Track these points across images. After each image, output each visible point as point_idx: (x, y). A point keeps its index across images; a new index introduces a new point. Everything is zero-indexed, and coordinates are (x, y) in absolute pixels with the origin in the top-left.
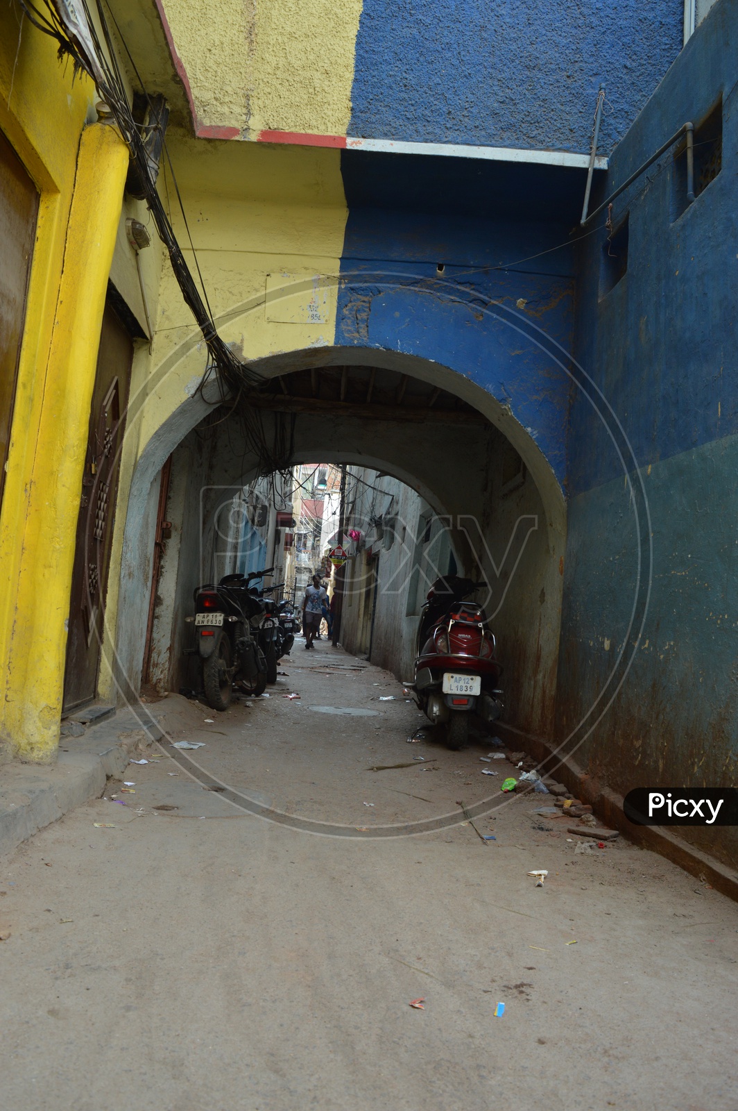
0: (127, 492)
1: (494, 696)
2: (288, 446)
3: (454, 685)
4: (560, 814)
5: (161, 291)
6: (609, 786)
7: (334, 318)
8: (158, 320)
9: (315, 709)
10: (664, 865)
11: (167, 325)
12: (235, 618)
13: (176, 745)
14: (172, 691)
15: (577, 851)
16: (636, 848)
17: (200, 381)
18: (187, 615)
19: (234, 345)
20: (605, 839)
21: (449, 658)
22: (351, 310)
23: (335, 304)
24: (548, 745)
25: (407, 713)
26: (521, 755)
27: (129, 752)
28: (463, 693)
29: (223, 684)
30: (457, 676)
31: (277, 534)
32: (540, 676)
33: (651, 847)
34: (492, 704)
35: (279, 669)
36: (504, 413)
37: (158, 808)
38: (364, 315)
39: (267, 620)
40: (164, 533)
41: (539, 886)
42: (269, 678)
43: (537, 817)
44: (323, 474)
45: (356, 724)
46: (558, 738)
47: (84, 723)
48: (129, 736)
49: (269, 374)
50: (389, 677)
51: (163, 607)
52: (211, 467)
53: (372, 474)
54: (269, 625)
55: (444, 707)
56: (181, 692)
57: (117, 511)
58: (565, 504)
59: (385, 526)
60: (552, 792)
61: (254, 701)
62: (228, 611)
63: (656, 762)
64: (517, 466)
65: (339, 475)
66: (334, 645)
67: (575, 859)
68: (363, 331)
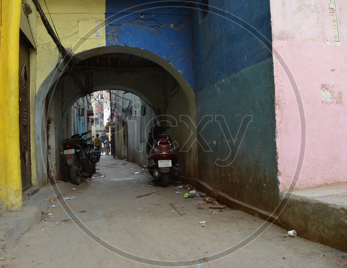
0: (34, 107)
1: (176, 166)
2: (91, 85)
3: (162, 164)
4: (205, 203)
5: (38, 30)
6: (221, 191)
7: (105, 36)
8: (38, 41)
9: (112, 180)
10: (243, 214)
11: (41, 43)
12: (79, 150)
13: (64, 199)
14: (58, 180)
15: (214, 214)
16: (232, 210)
17: (57, 63)
18: (60, 151)
19: (68, 48)
20: (222, 208)
21: (159, 155)
22: (111, 32)
23: (105, 31)
24: (197, 180)
25: (146, 177)
26: (189, 185)
27: (48, 203)
28: (166, 166)
29: (77, 175)
30: (163, 161)
31: (88, 118)
32: (192, 157)
33: (238, 209)
34: (176, 169)
35: (96, 168)
36: (170, 66)
37: (64, 221)
38: (116, 34)
39: (90, 150)
40: (49, 122)
41: (203, 226)
42: (93, 171)
43: (198, 205)
44: (102, 95)
45: (128, 183)
46: (201, 177)
47: (29, 195)
48: (47, 198)
49: (83, 58)
50: (136, 166)
51: (51, 150)
52: (62, 95)
53: (121, 93)
54: (91, 151)
55: (159, 172)
56: (62, 180)
57: (31, 115)
58: (194, 96)
59: (128, 111)
60: (201, 196)
61: (89, 180)
62: (76, 148)
63: (236, 180)
64: (176, 84)
65: (109, 94)
66: (114, 157)
67: (213, 216)
68: (116, 40)
